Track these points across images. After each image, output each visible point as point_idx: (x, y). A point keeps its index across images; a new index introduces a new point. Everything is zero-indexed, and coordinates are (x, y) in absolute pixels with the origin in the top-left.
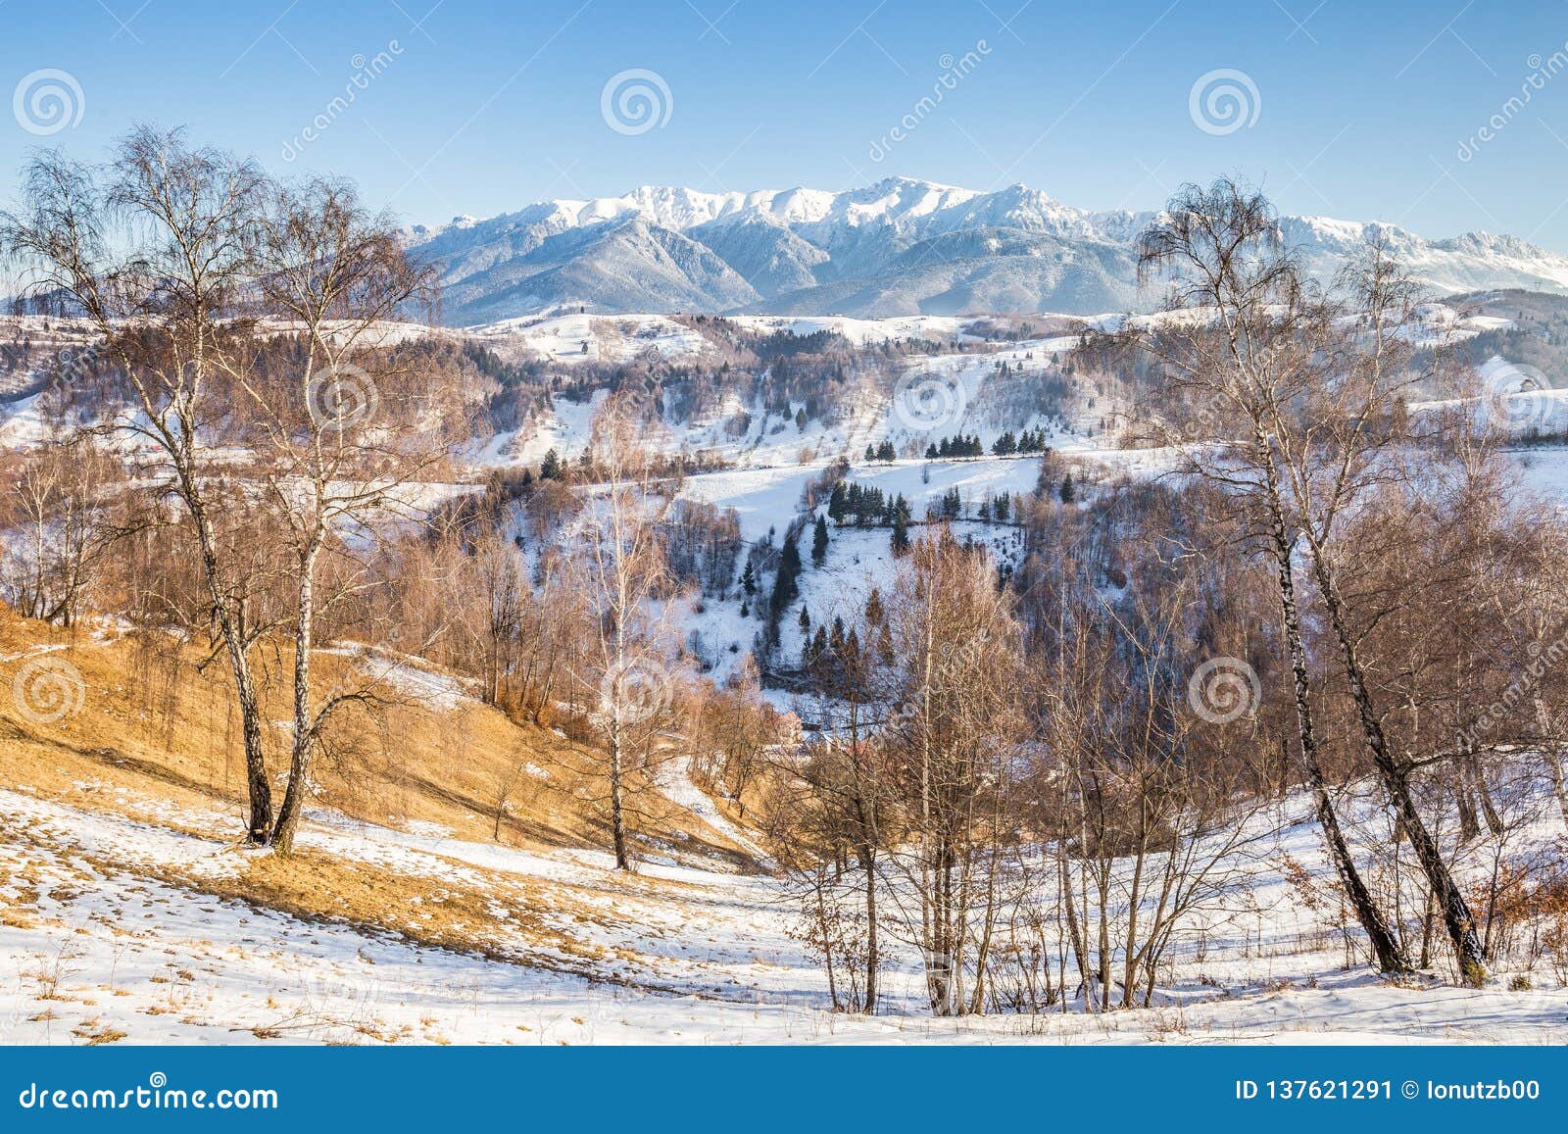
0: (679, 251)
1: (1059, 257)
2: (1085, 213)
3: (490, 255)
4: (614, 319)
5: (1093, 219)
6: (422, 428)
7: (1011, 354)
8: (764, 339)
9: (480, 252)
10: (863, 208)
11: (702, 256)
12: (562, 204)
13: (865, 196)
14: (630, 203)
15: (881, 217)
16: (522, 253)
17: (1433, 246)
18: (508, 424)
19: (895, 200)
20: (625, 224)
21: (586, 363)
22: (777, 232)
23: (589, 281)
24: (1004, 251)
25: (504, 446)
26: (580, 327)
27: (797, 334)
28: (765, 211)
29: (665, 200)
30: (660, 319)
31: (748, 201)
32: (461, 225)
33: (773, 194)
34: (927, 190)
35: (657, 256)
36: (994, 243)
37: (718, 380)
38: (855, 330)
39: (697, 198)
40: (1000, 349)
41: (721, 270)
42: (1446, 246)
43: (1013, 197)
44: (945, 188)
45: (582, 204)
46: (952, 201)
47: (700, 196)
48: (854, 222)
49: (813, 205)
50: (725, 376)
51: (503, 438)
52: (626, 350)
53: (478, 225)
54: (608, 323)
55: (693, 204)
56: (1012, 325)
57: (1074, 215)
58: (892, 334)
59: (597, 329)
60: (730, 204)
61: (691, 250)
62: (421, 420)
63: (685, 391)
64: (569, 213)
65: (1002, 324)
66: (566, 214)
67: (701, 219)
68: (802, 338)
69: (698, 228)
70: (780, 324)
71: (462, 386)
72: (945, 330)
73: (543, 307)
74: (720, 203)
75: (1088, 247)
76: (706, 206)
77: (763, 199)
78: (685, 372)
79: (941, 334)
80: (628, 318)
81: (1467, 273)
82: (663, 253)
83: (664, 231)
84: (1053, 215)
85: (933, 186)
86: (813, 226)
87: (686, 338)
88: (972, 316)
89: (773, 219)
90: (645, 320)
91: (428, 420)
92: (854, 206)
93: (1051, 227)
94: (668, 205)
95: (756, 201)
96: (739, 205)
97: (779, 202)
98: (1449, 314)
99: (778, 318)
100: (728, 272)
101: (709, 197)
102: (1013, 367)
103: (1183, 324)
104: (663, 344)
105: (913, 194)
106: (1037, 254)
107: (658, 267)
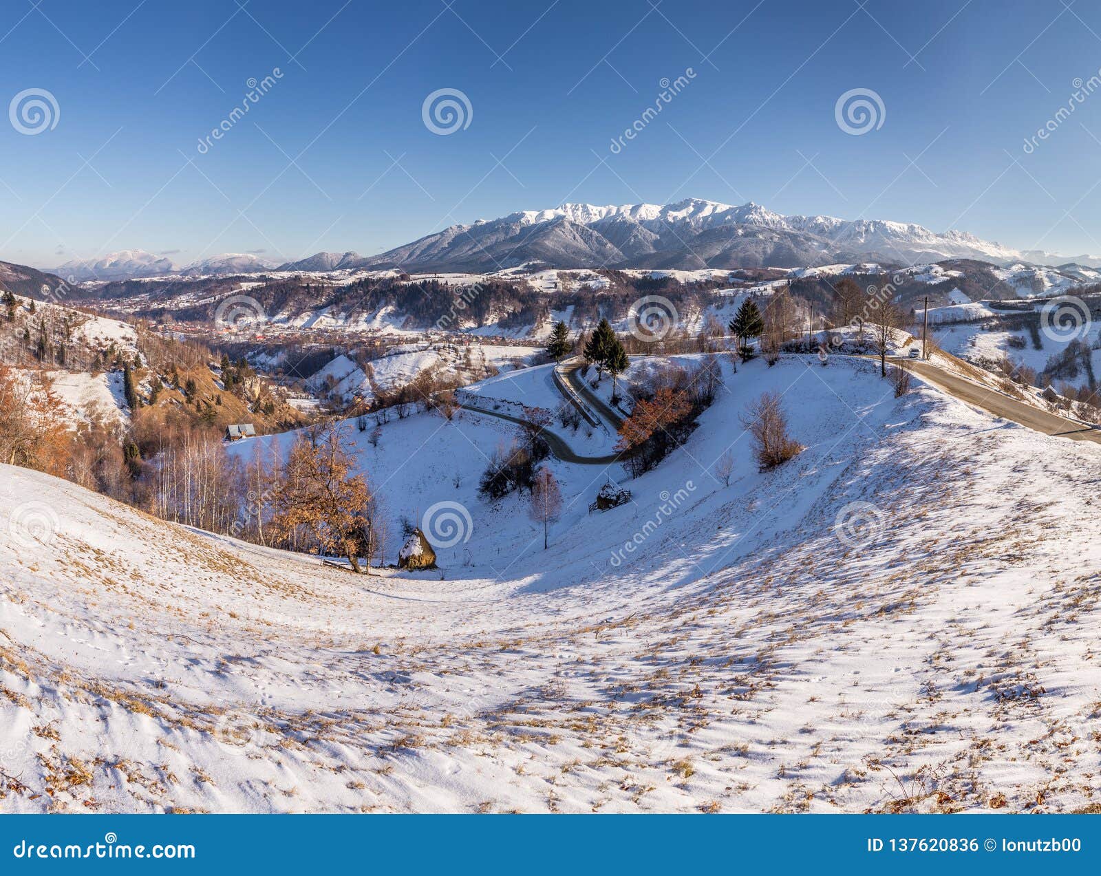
0: (586, 237)
1: (771, 238)
2: (783, 216)
3: (493, 239)
4: (568, 271)
5: (786, 220)
6: (489, 323)
7: (757, 288)
8: (638, 280)
9: (489, 237)
10: (675, 214)
11: (597, 237)
12: (528, 213)
13: (676, 208)
14: (560, 212)
15: (684, 218)
16: (508, 237)
17: (937, 236)
18: (531, 321)
19: (691, 209)
20: (558, 221)
21: (557, 292)
22: (632, 226)
23: (542, 250)
24: (745, 235)
25: (528, 332)
26: (553, 275)
27: (654, 278)
28: (627, 215)
29: (578, 210)
30: (589, 272)
31: (618, 210)
32: (478, 224)
33: (631, 206)
34: (706, 205)
35: (575, 238)
36: (740, 232)
37: (624, 301)
38: (681, 276)
39: (593, 209)
40: (752, 286)
41: (606, 244)
42: (942, 236)
43: (748, 209)
44: (715, 204)
45: (537, 213)
46: (718, 210)
47: (595, 208)
48: (671, 220)
49: (651, 211)
50: (627, 299)
51: (527, 328)
52: (575, 286)
53: (487, 223)
54: (565, 274)
55: (591, 212)
56: (754, 273)
57: (777, 218)
58: (698, 278)
59: (559, 276)
60: (609, 212)
61: (591, 235)
62: (487, 319)
63: (610, 306)
64: (531, 217)
65: (749, 273)
66: (530, 218)
67: (595, 219)
68: (656, 280)
69: (594, 223)
70: (645, 273)
71: (504, 303)
72: (723, 276)
73: (521, 263)
74: (604, 211)
75: (785, 233)
76: (597, 213)
77: (626, 209)
78: (608, 298)
79: (720, 277)
80: (574, 271)
81: (951, 249)
82: (577, 236)
83: (578, 225)
84: (768, 218)
85: (709, 203)
86: (651, 222)
87: (601, 280)
88: (734, 269)
89: (630, 219)
90: (583, 272)
91: (492, 319)
92: (671, 212)
93: (767, 224)
94: (579, 213)
95: (622, 211)
96: (614, 212)
97: (634, 210)
98: (940, 270)
99: (644, 270)
100: (609, 245)
101: (599, 208)
102: (759, 294)
103: (831, 272)
104: (591, 283)
105: (700, 207)
106: (761, 237)
107: (575, 243)
